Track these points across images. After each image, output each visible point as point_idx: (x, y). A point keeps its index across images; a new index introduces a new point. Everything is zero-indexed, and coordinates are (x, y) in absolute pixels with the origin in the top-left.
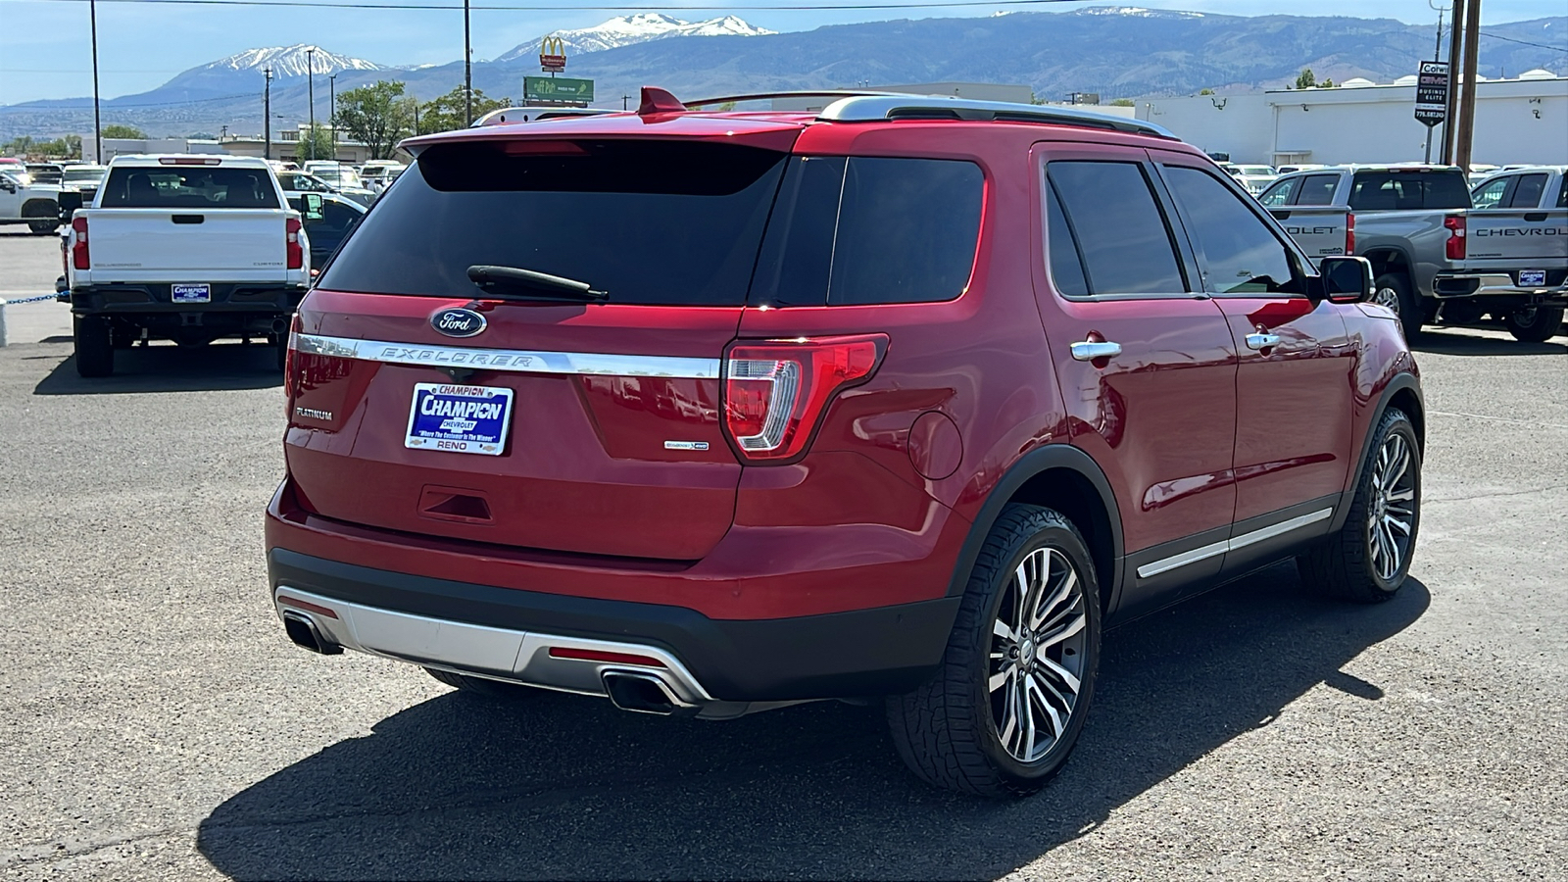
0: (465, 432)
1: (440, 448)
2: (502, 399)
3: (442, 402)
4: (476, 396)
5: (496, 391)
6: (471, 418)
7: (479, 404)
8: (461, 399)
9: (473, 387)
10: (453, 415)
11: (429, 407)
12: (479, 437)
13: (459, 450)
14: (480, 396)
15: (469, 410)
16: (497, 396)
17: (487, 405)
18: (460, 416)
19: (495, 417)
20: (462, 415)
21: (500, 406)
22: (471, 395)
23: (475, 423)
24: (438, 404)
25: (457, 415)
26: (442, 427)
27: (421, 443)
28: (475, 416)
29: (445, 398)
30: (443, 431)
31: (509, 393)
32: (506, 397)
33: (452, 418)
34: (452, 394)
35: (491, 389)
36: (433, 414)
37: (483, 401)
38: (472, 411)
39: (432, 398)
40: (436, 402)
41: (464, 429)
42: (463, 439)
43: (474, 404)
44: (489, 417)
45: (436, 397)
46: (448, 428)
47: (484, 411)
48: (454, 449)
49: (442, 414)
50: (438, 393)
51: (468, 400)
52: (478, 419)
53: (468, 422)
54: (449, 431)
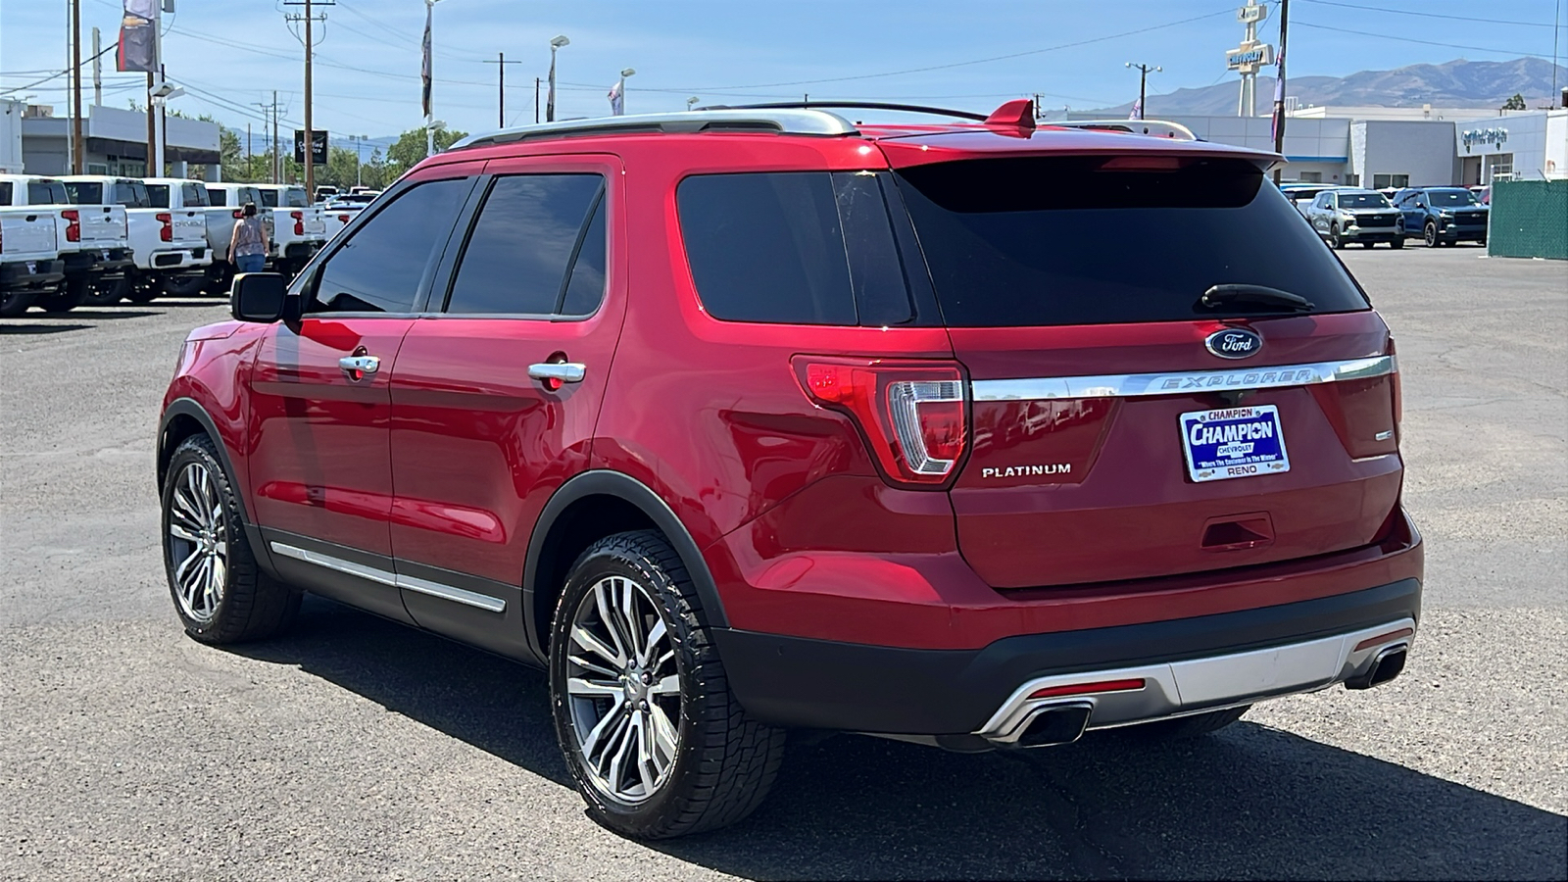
0: (1246, 455)
1: (1232, 476)
2: (1268, 417)
3: (1211, 429)
4: (1246, 417)
5: (1264, 409)
6: (1245, 439)
7: (1249, 425)
8: (1229, 423)
9: (1241, 409)
10: (1226, 440)
11: (1199, 435)
12: (1263, 457)
13: (1250, 474)
14: (1249, 417)
15: (1241, 433)
16: (1265, 414)
17: (1256, 425)
18: (1233, 440)
19: (1270, 435)
20: (1236, 438)
21: (1270, 423)
22: (1241, 417)
23: (1252, 444)
24: (1208, 432)
25: (1231, 439)
26: (1219, 454)
27: (1210, 474)
28: (1249, 438)
29: (1214, 425)
30: (1222, 458)
31: (1272, 409)
32: (1272, 413)
33: (1225, 444)
34: (1222, 419)
35: (1258, 408)
36: (1205, 443)
37: (1252, 421)
38: (1244, 433)
39: (1200, 426)
40: (1205, 430)
41: (1243, 452)
42: (1247, 463)
43: (1244, 426)
44: (1264, 436)
45: (1207, 425)
46: (1226, 454)
47: (1256, 431)
48: (1246, 474)
49: (1215, 441)
50: (1207, 420)
51: (1237, 423)
52: (1253, 440)
53: (1244, 445)
54: (1229, 457)
